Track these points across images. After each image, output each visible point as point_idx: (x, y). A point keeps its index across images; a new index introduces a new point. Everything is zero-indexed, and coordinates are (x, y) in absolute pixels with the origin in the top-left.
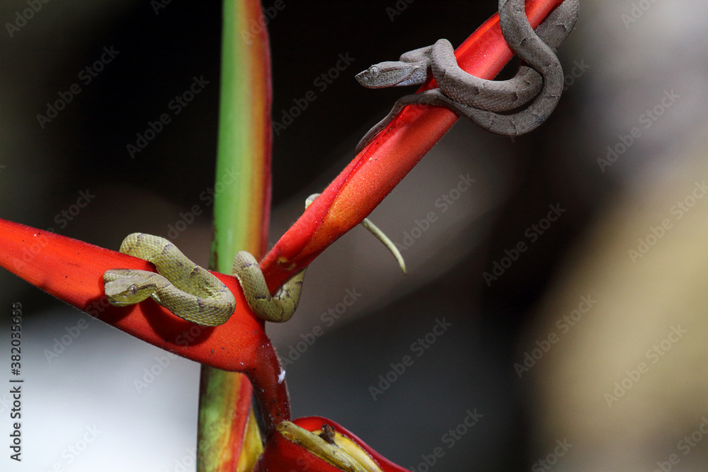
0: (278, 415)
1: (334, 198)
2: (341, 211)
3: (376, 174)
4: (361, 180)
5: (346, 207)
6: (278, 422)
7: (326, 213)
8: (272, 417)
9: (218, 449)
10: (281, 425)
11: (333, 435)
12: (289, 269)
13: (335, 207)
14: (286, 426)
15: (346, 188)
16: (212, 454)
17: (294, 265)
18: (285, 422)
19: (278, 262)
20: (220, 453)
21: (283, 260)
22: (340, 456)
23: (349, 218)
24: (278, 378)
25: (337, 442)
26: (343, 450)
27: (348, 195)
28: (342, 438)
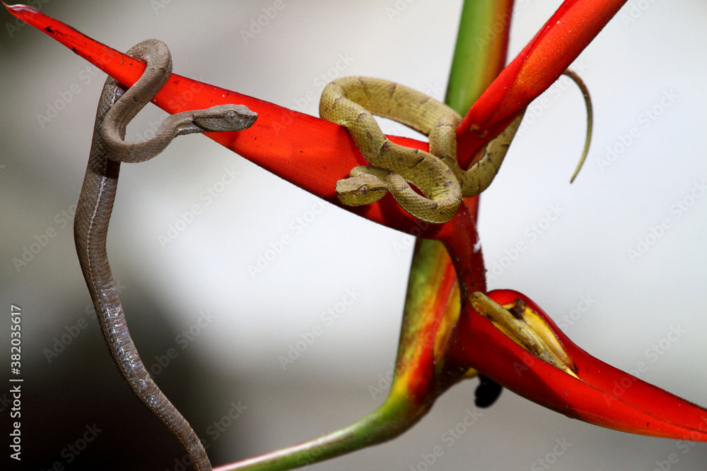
0: (472, 284)
1: (523, 62)
2: (529, 76)
3: (562, 38)
4: (548, 44)
5: (533, 72)
6: (471, 292)
7: (515, 78)
8: (466, 286)
9: (423, 310)
10: (473, 296)
11: (523, 311)
12: (483, 136)
13: (523, 72)
14: (477, 297)
15: (534, 53)
16: (417, 315)
17: (486, 132)
18: (477, 294)
19: (471, 129)
20: (424, 315)
21: (475, 127)
22: (526, 333)
23: (536, 83)
24: (473, 248)
25: (526, 318)
26: (530, 327)
27: (536, 60)
28: (532, 314)
